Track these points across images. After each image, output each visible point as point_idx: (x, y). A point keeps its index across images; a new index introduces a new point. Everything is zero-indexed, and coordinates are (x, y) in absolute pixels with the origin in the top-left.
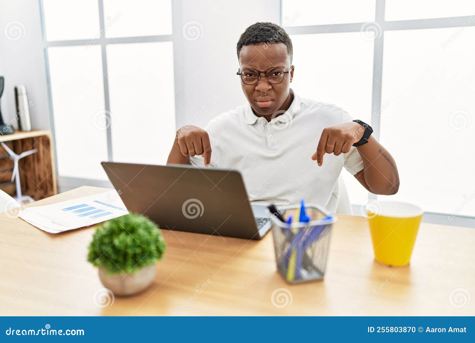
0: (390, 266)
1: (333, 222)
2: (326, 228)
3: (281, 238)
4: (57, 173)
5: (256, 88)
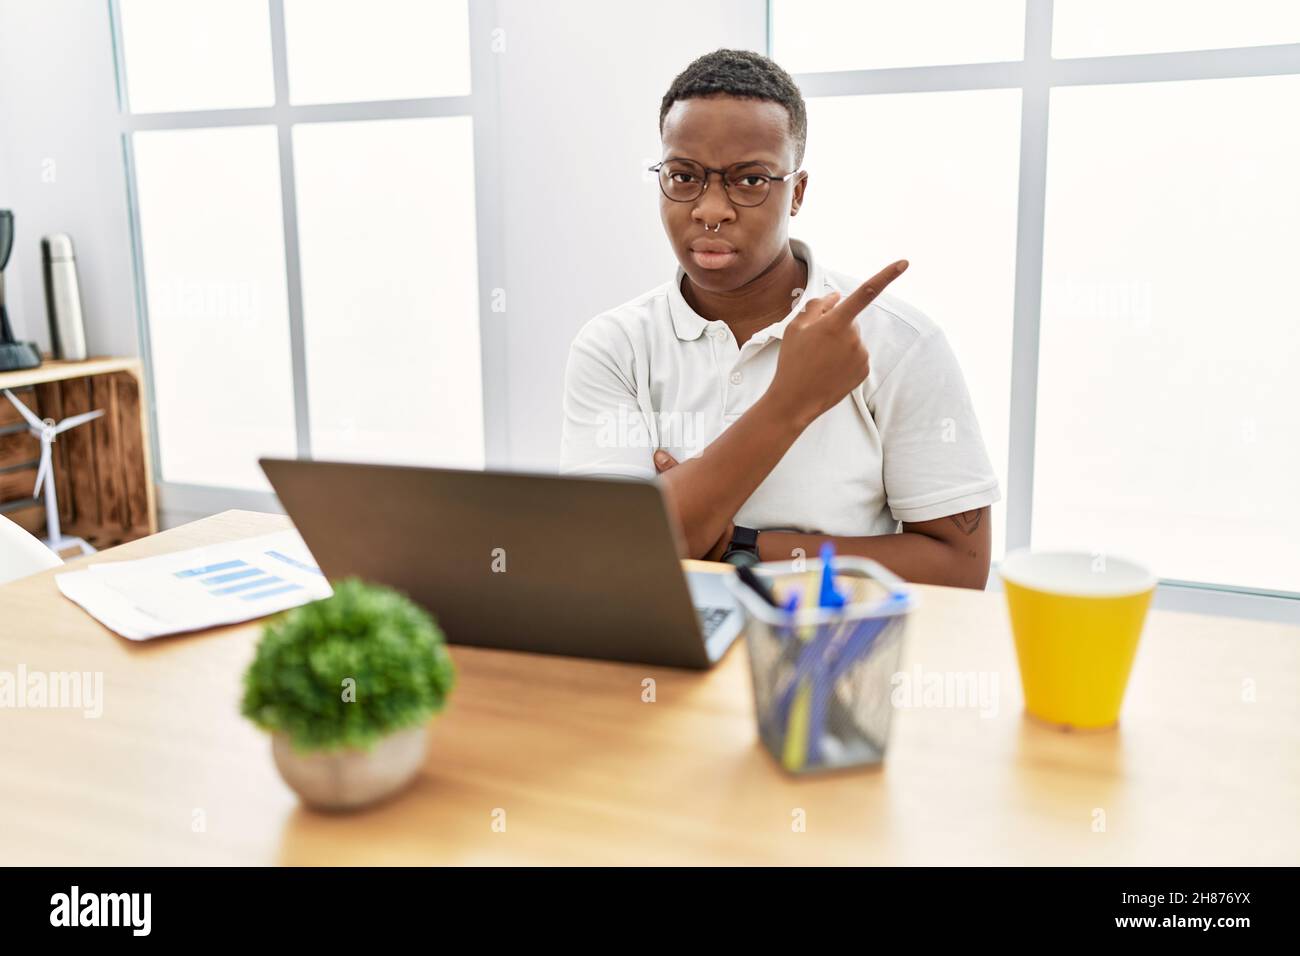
0: (1066, 729)
1: (908, 610)
2: (891, 624)
3: (769, 651)
4: (158, 474)
5: (694, 213)
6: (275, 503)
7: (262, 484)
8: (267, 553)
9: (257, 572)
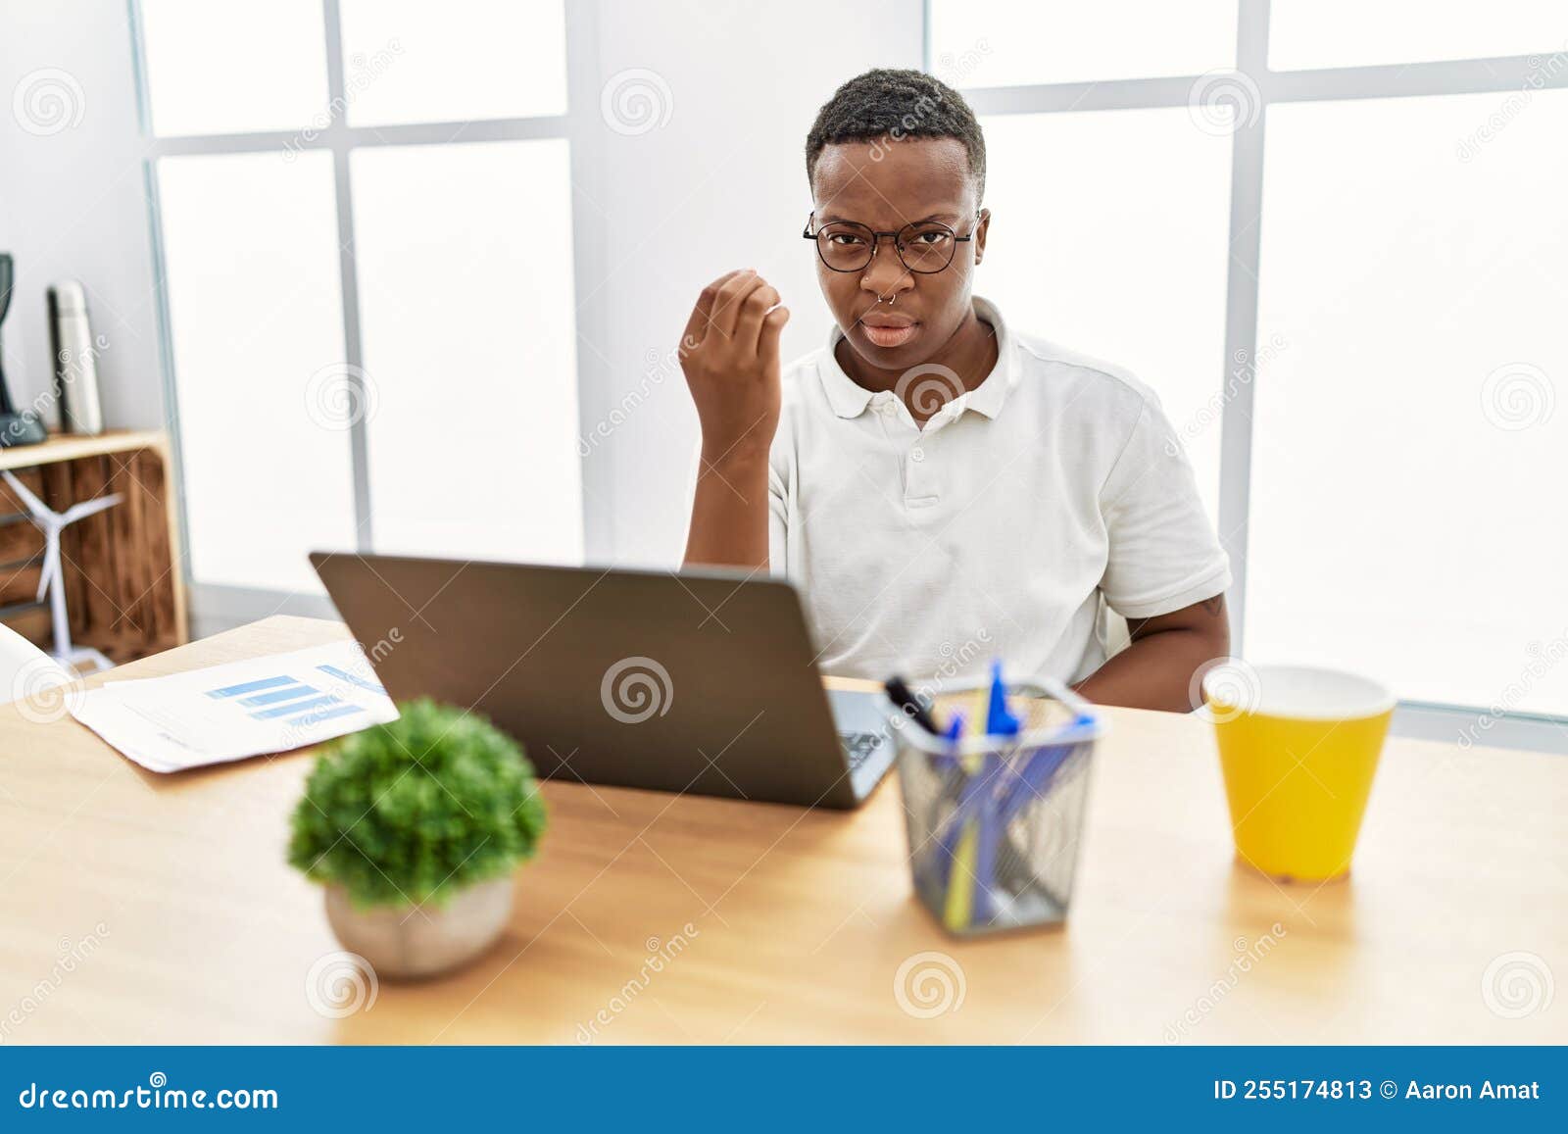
0: (1286, 881)
1: (1096, 736)
2: (1076, 753)
3: (926, 786)
4: (188, 572)
5: (863, 282)
6: (331, 609)
7: (313, 585)
8: (319, 668)
9: (308, 690)
